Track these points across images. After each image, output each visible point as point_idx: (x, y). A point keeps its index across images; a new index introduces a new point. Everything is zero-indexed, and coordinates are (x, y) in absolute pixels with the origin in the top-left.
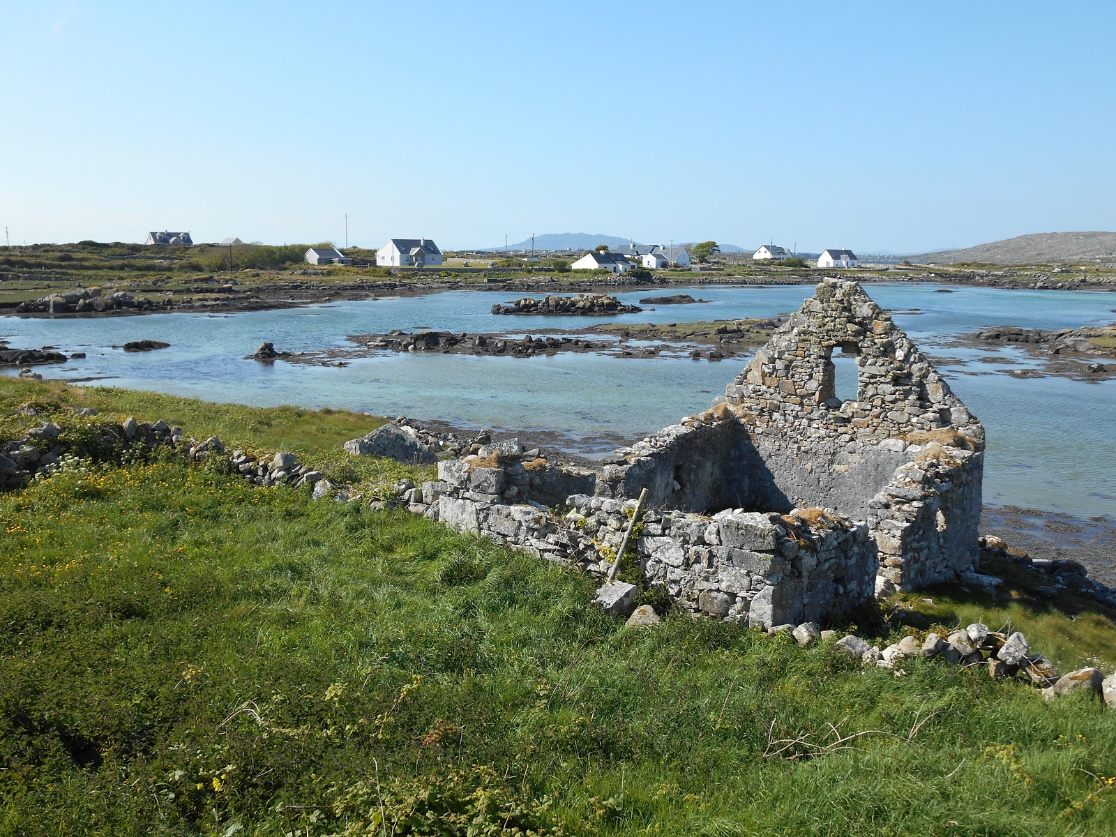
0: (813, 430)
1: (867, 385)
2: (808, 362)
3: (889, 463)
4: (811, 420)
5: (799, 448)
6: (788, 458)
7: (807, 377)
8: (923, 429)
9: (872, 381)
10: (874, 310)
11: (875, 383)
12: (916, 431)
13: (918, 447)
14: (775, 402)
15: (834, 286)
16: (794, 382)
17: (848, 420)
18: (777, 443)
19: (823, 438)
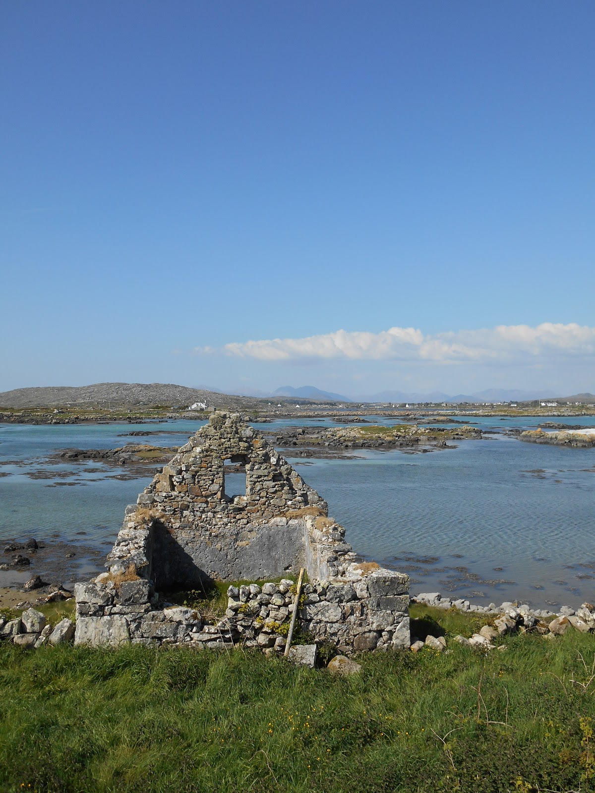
0: (218, 520)
1: (255, 483)
2: (211, 471)
3: (278, 534)
4: (215, 512)
5: (210, 534)
6: (202, 542)
7: (211, 482)
8: (296, 508)
9: (259, 480)
10: (254, 432)
11: (260, 481)
12: (291, 510)
13: (296, 520)
14: (186, 503)
15: (225, 417)
16: (200, 486)
17: (242, 509)
18: (192, 533)
19: (227, 525)
